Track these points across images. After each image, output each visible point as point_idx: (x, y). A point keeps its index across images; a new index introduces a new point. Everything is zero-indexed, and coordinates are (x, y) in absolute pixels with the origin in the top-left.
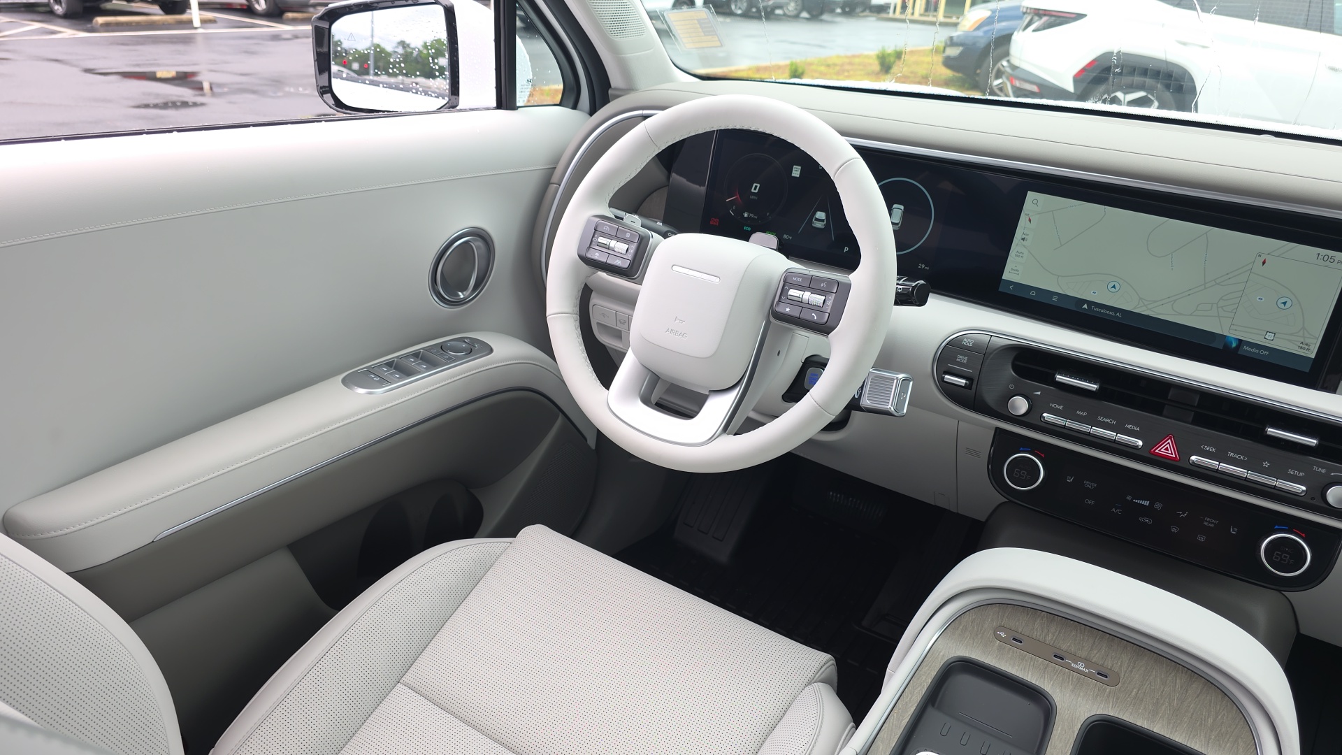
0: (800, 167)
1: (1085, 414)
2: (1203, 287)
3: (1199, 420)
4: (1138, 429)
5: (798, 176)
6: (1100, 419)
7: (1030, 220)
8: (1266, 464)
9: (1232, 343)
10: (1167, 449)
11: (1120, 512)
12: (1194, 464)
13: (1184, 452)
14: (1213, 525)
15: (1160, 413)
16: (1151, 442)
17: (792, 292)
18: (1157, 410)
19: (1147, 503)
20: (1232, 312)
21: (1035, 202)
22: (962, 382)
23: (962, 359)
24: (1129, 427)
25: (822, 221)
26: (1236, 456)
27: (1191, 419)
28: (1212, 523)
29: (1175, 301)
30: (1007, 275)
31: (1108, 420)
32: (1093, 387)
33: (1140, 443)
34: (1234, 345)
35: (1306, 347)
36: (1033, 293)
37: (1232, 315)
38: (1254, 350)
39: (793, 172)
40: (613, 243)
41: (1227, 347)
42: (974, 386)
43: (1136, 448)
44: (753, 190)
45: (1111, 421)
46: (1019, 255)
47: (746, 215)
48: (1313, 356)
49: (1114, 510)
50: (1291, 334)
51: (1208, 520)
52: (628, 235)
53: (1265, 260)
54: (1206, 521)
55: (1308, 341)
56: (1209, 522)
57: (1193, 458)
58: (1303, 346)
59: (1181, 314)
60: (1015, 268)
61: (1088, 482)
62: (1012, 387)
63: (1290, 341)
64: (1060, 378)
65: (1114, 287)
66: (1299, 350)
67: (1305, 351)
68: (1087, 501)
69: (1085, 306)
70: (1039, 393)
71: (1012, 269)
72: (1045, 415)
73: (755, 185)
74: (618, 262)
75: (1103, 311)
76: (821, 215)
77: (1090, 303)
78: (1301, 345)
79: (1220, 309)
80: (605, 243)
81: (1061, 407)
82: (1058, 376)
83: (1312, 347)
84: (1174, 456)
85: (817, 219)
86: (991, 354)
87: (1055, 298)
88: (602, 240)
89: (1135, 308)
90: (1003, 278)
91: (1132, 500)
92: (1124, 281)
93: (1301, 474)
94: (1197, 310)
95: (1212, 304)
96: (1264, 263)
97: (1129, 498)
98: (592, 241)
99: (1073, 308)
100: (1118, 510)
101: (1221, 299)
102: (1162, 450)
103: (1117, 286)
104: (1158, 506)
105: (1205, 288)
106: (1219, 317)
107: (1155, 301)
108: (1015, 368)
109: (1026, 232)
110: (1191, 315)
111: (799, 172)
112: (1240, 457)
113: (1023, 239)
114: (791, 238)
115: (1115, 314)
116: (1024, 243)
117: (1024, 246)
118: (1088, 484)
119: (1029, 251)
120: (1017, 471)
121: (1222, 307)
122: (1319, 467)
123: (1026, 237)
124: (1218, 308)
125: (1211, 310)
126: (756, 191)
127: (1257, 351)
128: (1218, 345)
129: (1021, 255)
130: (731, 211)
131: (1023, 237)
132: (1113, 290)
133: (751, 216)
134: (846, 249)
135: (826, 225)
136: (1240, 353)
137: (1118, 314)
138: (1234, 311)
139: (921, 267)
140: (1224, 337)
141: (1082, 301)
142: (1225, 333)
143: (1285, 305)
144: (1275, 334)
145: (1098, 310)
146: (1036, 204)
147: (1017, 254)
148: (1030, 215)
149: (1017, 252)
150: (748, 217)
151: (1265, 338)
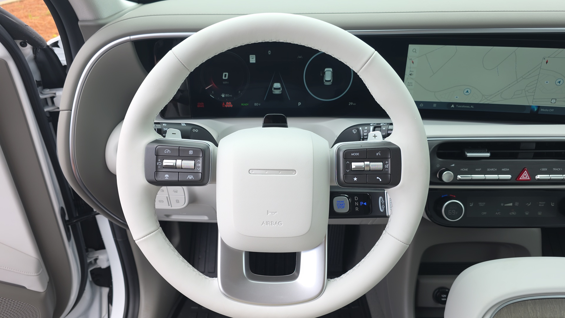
0: (255, 56)
1: (481, 169)
2: (516, 82)
3: (537, 156)
4: (508, 170)
5: (255, 62)
6: (488, 170)
7: (413, 62)
9: (534, 109)
10: (525, 176)
11: (500, 213)
12: (538, 179)
13: (532, 175)
14: (543, 205)
17: (354, 165)
19: (511, 204)
21: (414, 50)
24: (504, 170)
25: (279, 89)
26: (557, 169)
27: (532, 157)
28: (542, 204)
29: (502, 92)
31: (493, 169)
32: (488, 155)
33: (510, 177)
34: (536, 110)
36: (421, 105)
37: (533, 94)
38: (546, 110)
39: (251, 60)
40: (179, 162)
41: (532, 111)
43: (508, 180)
44: (224, 78)
45: (494, 170)
47: (223, 96)
49: (497, 213)
51: (541, 203)
52: (191, 152)
53: (547, 61)
54: (540, 204)
56: (541, 204)
57: (537, 177)
59: (506, 99)
61: (480, 203)
62: (438, 166)
63: (564, 101)
65: (467, 92)
68: (483, 213)
69: (453, 106)
70: (453, 165)
72: (459, 176)
73: (224, 74)
74: (190, 177)
75: (463, 106)
76: (277, 85)
77: (455, 104)
79: (526, 92)
80: (172, 164)
81: (467, 170)
82: (468, 154)
84: (529, 179)
85: (275, 89)
87: (435, 105)
88: (166, 162)
89: (481, 101)
91: (504, 205)
92: (473, 87)
94: (514, 95)
95: (522, 90)
96: (547, 62)
97: (502, 204)
98: (157, 166)
99: (446, 109)
100: (499, 213)
101: (526, 86)
102: (523, 177)
103: (469, 91)
104: (517, 204)
106: (526, 96)
107: (491, 95)
108: (439, 155)
109: (411, 70)
110: (512, 98)
111: (254, 59)
112: (559, 169)
113: (411, 75)
114: (260, 104)
115: (470, 106)
116: (411, 77)
117: (411, 79)
118: (481, 204)
119: (415, 81)
120: (450, 211)
123: (412, 73)
125: (522, 93)
126: (227, 78)
127: (548, 110)
128: (528, 111)
129: (411, 84)
130: (211, 95)
131: (410, 73)
132: (467, 93)
133: (227, 95)
134: (300, 104)
135: (282, 91)
136: (539, 113)
137: (472, 107)
138: (534, 91)
139: (351, 104)
140: (530, 106)
141: (450, 104)
142: (531, 105)
143: (560, 83)
144: (556, 99)
145: (460, 106)
146: (415, 52)
147: (408, 84)
148: (412, 59)
149: (408, 83)
150: (225, 97)
151: (551, 103)
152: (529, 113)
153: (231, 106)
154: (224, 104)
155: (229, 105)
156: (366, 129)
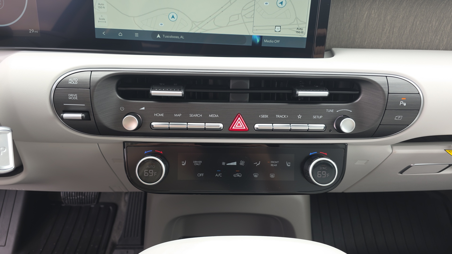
1: (180, 115)
2: (229, 4)
3: (254, 98)
4: (217, 116)
6: (191, 116)
8: (300, 117)
9: (256, 40)
10: (239, 124)
11: (221, 175)
12: (258, 130)
13: (250, 123)
14: (276, 165)
15: (227, 100)
16: (229, 123)
18: (225, 99)
19: (235, 164)
20: (251, 17)
22: (79, 116)
23: (73, 96)
24: (211, 116)
26: (281, 117)
27: (248, 99)
28: (275, 164)
29: (215, 18)
30: (97, 25)
31: (197, 115)
32: (180, 93)
33: (221, 125)
34: (258, 41)
35: (301, 31)
36: (120, 35)
37: (252, 20)
38: (271, 41)
41: (254, 43)
42: (92, 117)
43: (220, 130)
45: (199, 115)
46: (101, 6)
48: (306, 36)
49: (217, 175)
50: (290, 24)
51: (273, 162)
54: (272, 163)
55: (301, 26)
56: (274, 164)
57: (257, 126)
58: (299, 31)
59: (221, 27)
60: (102, 18)
61: (196, 162)
62: (122, 109)
63: (290, 29)
64: (154, 93)
65: (173, 17)
66: (297, 34)
67: (300, 34)
68: (199, 175)
69: (159, 36)
70: (143, 108)
71: (100, 19)
72: (153, 124)
75: (171, 37)
77: (161, 33)
78: (298, 30)
79: (244, 17)
81: (162, 115)
82: (152, 92)
83: (304, 30)
84: (245, 128)
86: (95, 86)
87: (137, 35)
89: (191, 30)
90: (96, 27)
91: (226, 164)
92: (179, 11)
93: (321, 117)
94: (230, 21)
95: (238, 14)
97: (224, 164)
99: (151, 39)
100: (219, 174)
101: (243, 9)
103: (175, 16)
104: (242, 163)
105: (231, 4)
106: (244, 23)
107: (202, 22)
108: (120, 93)
110: (227, 26)
112: (283, 116)
115: (180, 37)
119: (107, 2)
120: (145, 172)
121: (244, 15)
122: (329, 109)
124: (242, 16)
125: (238, 19)
127: (272, 42)
128: (249, 44)
129: (102, 6)
132: (173, 19)
136: (263, 45)
137: (181, 37)
138: (253, 16)
139: (31, 32)
140: (251, 36)
141: (155, 33)
142: (251, 34)
143: (282, 5)
144: (280, 26)
145: (167, 37)
147: (99, 6)
149: (99, 4)
151: (275, 31)
152: (251, 45)
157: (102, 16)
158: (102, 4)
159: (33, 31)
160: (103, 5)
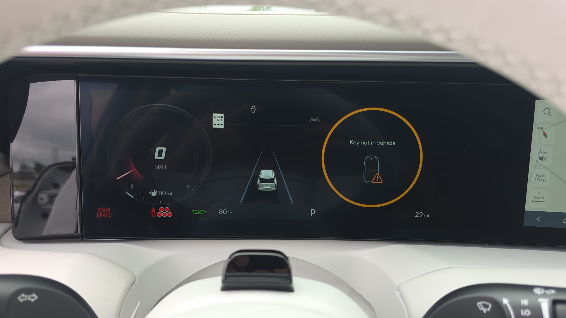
0: (223, 115)
5: (222, 127)
7: (545, 134)
21: (547, 111)
25: (271, 181)
30: (530, 206)
39: (214, 122)
44: (156, 157)
46: (540, 178)
47: (153, 194)
60: (539, 195)
71: (535, 197)
73: (158, 149)
76: (267, 173)
85: (263, 181)
90: (526, 209)
109: (543, 150)
111: (222, 122)
113: (541, 159)
114: (230, 212)
116: (544, 163)
117: (544, 166)
119: (552, 172)
123: (545, 155)
126: (163, 157)
129: (543, 178)
130: (128, 192)
131: (541, 156)
133: (161, 193)
134: (313, 212)
135: (277, 186)
139: (419, 215)
146: (549, 114)
147: (537, 177)
148: (543, 128)
149: (537, 175)
150: (157, 197)
153: (170, 215)
154: (153, 211)
155: (165, 212)
156: (525, 308)
157: (539, 193)
158: (542, 175)
159: (422, 215)
160: (545, 176)
